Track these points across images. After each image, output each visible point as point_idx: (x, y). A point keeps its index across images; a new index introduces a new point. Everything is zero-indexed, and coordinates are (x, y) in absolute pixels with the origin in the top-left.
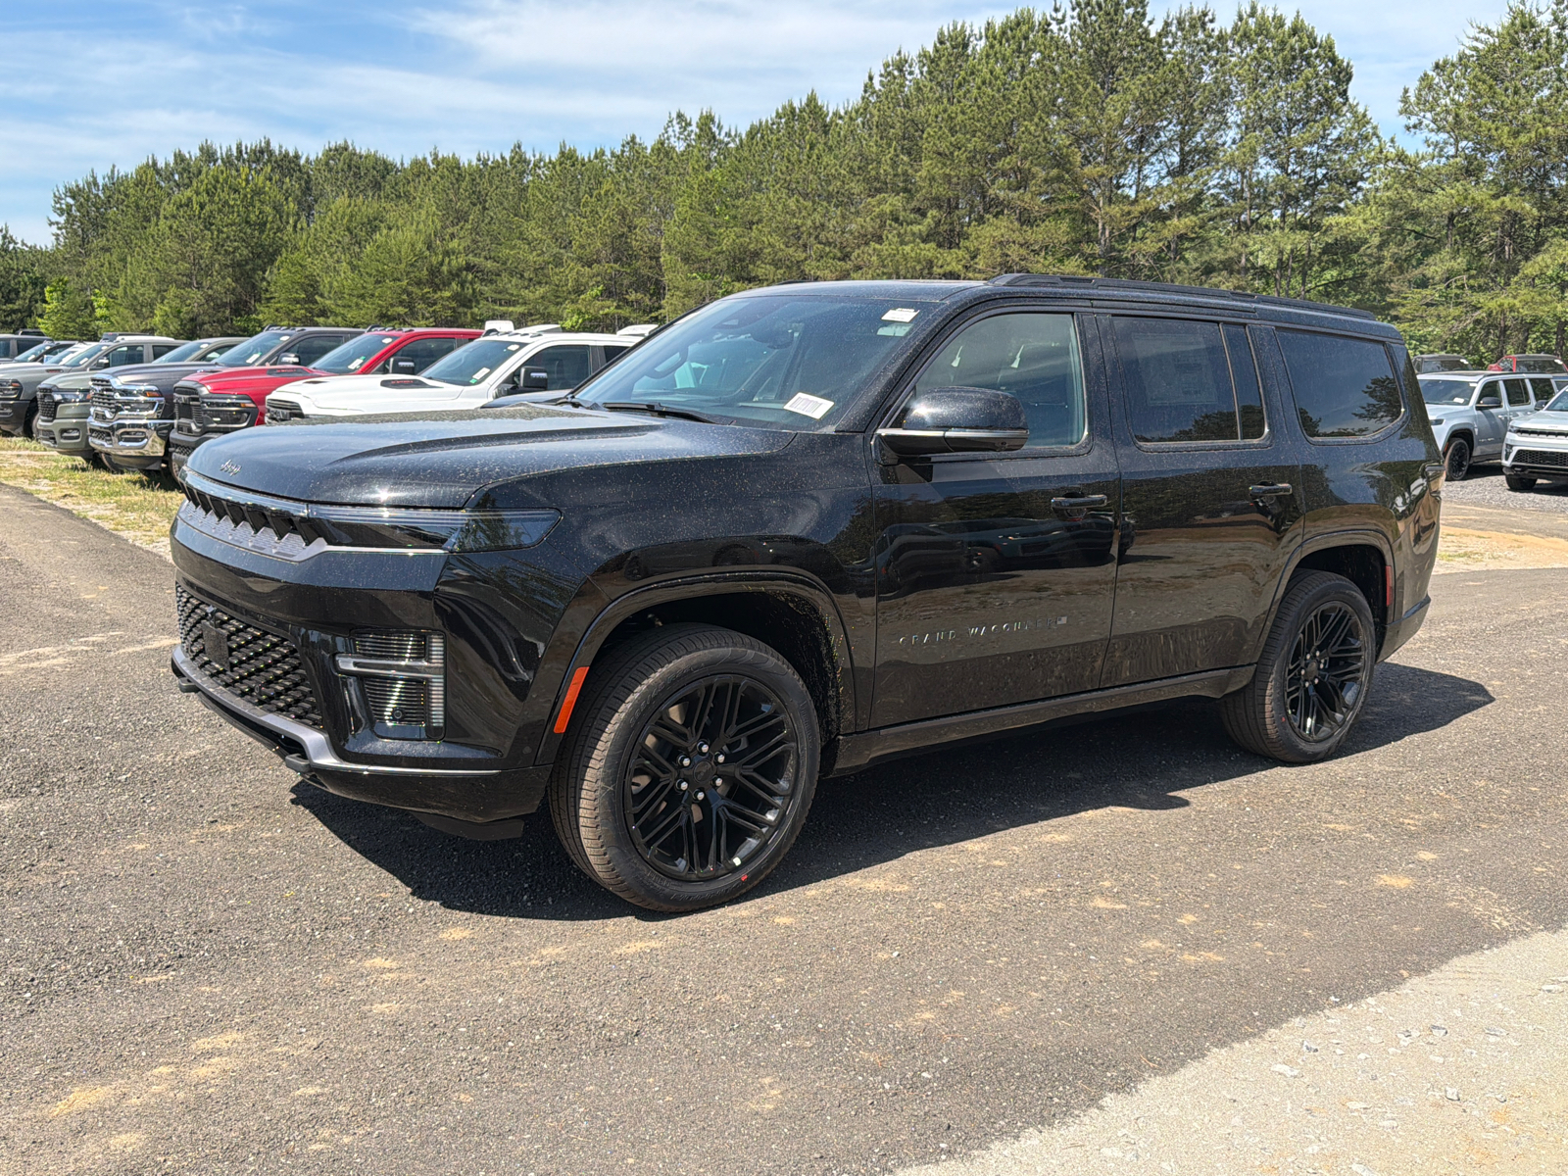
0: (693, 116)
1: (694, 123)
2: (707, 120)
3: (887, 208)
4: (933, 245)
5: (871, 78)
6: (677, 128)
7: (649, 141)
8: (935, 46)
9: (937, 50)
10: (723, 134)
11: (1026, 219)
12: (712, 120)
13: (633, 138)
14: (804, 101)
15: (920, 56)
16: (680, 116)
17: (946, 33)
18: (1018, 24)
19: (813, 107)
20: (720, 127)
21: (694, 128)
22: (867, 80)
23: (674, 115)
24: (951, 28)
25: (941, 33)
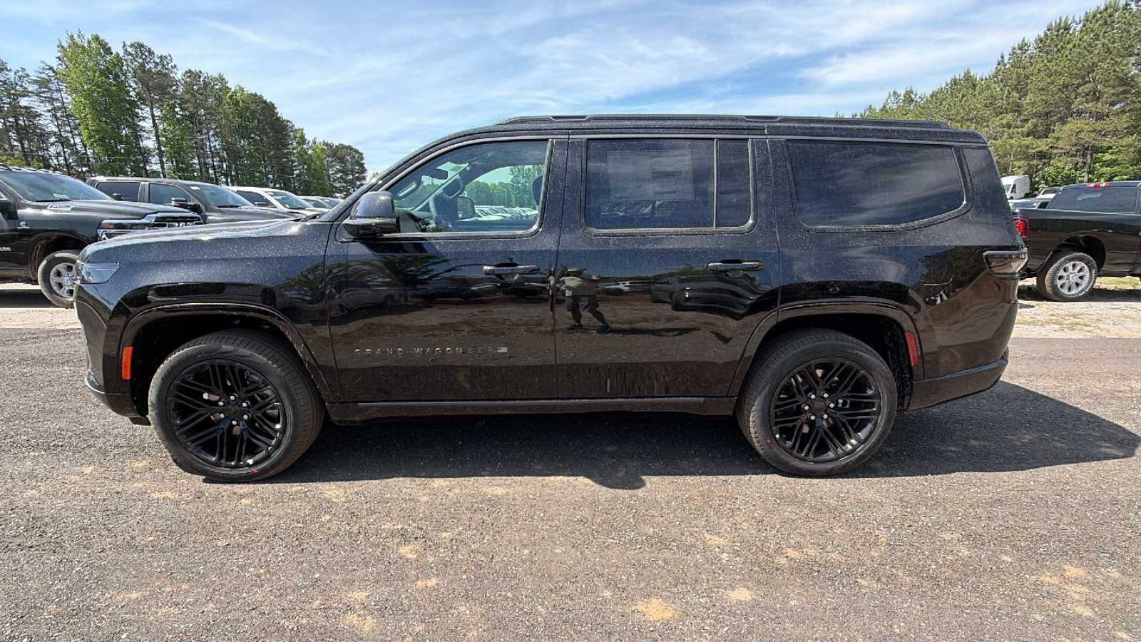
0: (902, 92)
1: (902, 95)
2: (909, 93)
3: (1004, 122)
4: (1031, 137)
5: (1002, 57)
6: (893, 98)
7: (878, 107)
8: (1045, 33)
9: (1046, 35)
10: (917, 97)
11: (1100, 117)
12: (912, 92)
13: (870, 107)
14: (962, 75)
15: (1036, 40)
16: (895, 93)
17: (1054, 25)
18: (1106, 9)
19: (968, 77)
20: (916, 95)
21: (902, 97)
22: (1000, 59)
23: (892, 93)
24: (1058, 21)
25: (1051, 25)
